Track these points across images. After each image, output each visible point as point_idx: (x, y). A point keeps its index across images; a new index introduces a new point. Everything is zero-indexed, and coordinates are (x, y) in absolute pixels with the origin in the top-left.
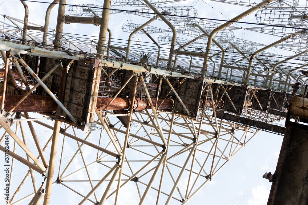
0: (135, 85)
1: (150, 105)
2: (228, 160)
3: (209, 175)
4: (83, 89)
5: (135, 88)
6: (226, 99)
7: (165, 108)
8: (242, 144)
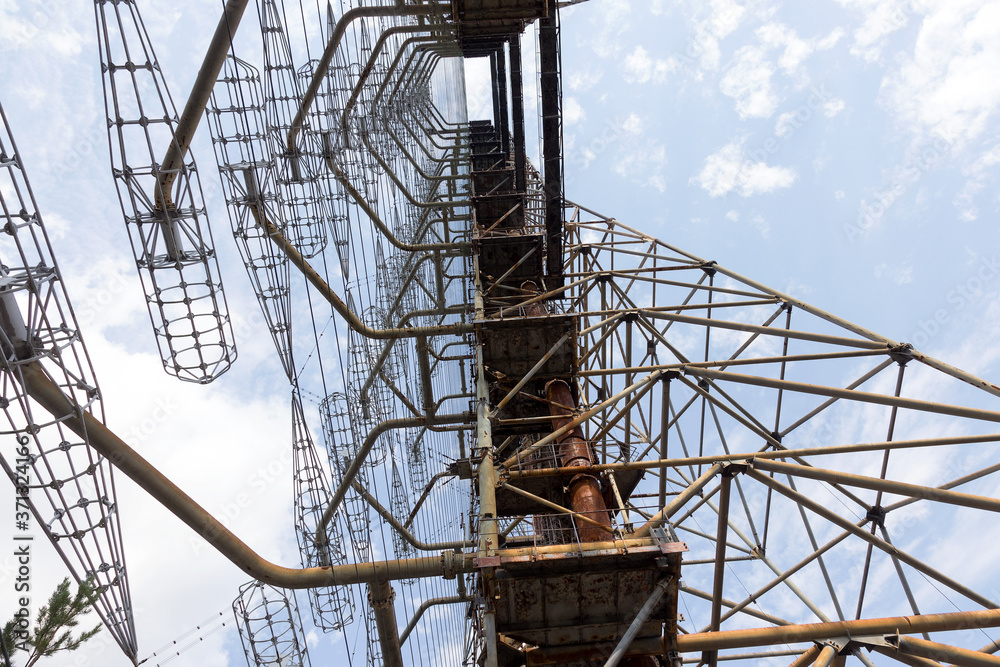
0: (529, 474)
1: (571, 432)
2: (657, 242)
3: (704, 269)
4: (570, 588)
5: (537, 474)
6: (514, 279)
7: (570, 397)
8: (611, 226)
